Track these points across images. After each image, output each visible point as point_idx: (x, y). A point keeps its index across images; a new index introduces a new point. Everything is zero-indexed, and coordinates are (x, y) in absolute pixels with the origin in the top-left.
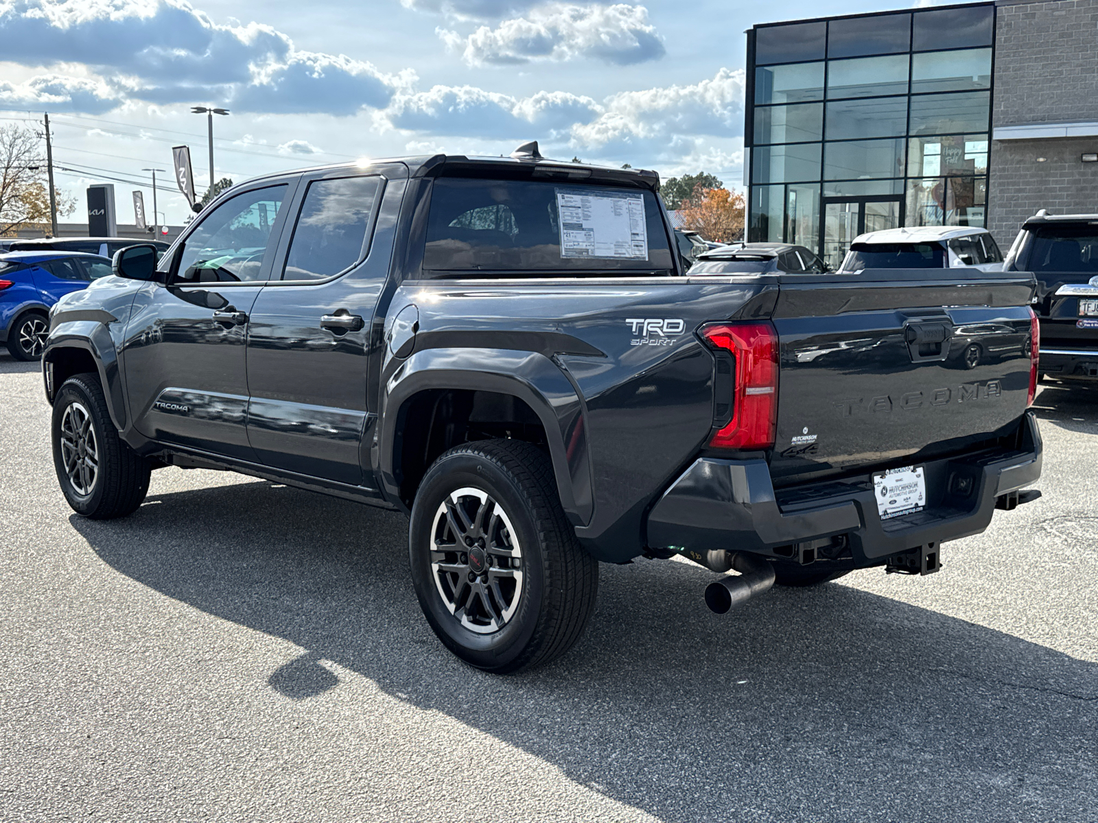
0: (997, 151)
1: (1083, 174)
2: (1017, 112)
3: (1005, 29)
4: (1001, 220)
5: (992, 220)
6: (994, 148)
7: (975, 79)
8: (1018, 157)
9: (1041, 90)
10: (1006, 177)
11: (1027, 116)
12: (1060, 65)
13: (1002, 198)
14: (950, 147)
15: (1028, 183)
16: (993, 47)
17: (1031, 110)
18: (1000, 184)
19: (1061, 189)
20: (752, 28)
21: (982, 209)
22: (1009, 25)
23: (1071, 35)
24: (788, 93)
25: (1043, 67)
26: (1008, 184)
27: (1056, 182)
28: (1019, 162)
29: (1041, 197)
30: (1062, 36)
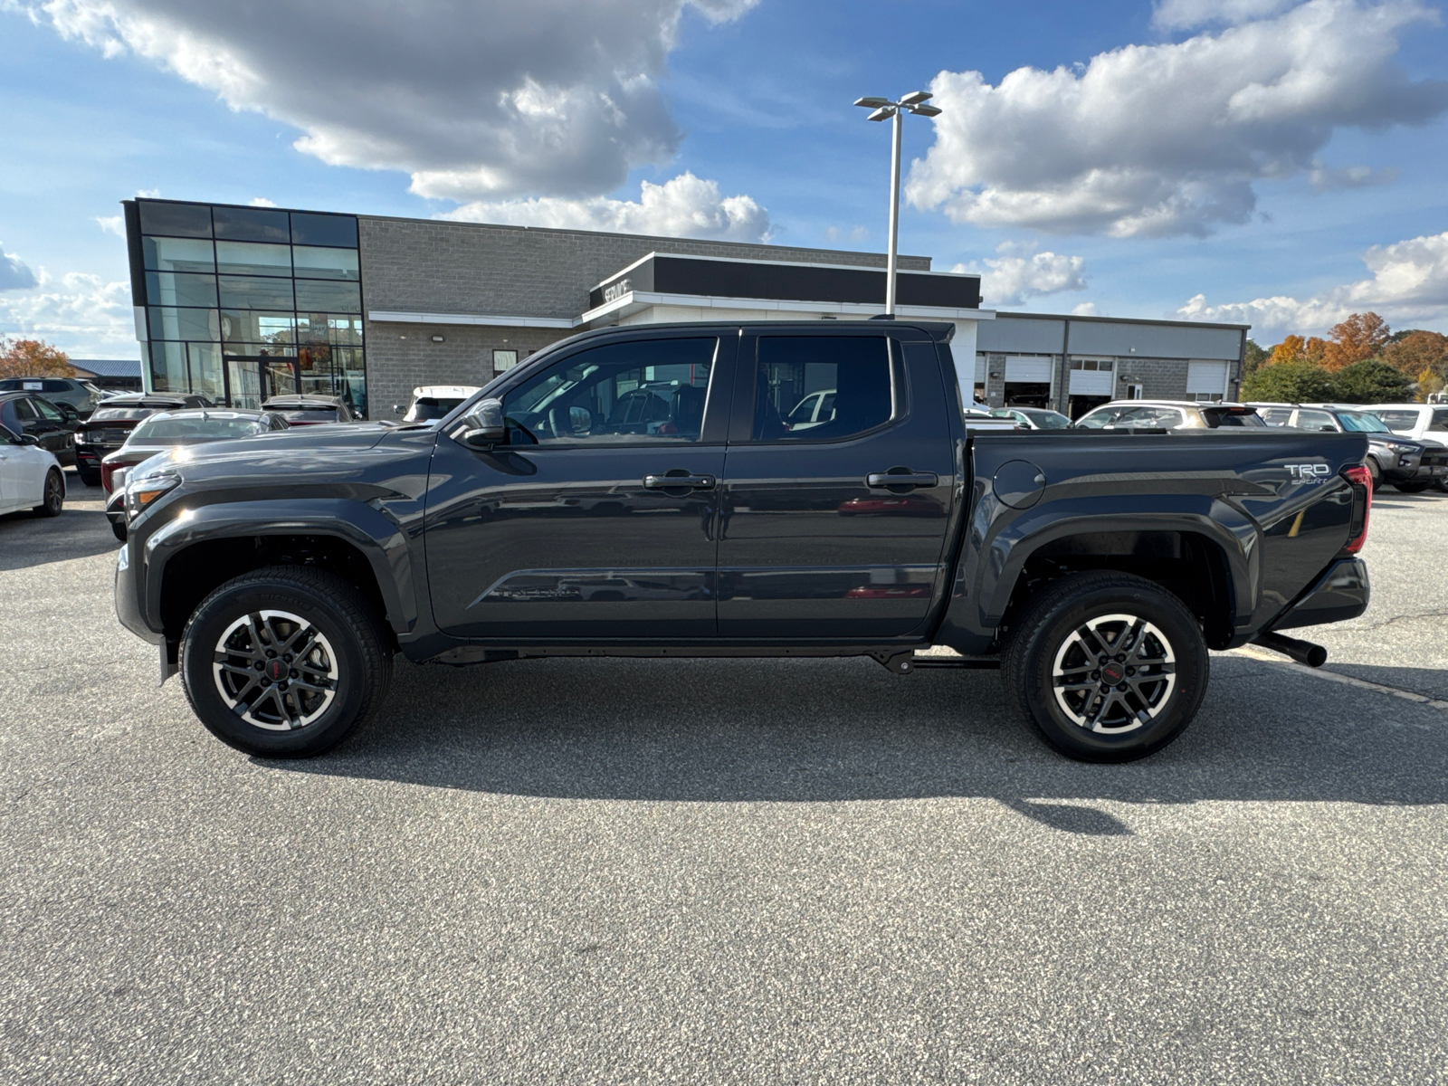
0: (369, 329)
1: (433, 350)
2: (381, 301)
3: (366, 237)
4: (377, 381)
5: (371, 380)
6: (366, 326)
7: (345, 272)
8: (385, 335)
9: (398, 286)
10: (378, 349)
11: (390, 305)
12: (410, 270)
13: (376, 365)
14: (317, 323)
15: (394, 355)
16: (358, 248)
17: (392, 301)
18: (374, 354)
19: (419, 360)
20: (133, 200)
21: (362, 372)
22: (368, 234)
23: (415, 249)
24: (175, 263)
25: (399, 269)
26: (380, 354)
27: (415, 355)
28: (387, 338)
29: (405, 365)
30: (409, 248)
